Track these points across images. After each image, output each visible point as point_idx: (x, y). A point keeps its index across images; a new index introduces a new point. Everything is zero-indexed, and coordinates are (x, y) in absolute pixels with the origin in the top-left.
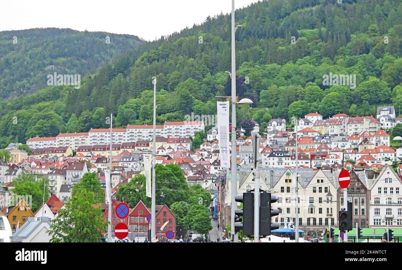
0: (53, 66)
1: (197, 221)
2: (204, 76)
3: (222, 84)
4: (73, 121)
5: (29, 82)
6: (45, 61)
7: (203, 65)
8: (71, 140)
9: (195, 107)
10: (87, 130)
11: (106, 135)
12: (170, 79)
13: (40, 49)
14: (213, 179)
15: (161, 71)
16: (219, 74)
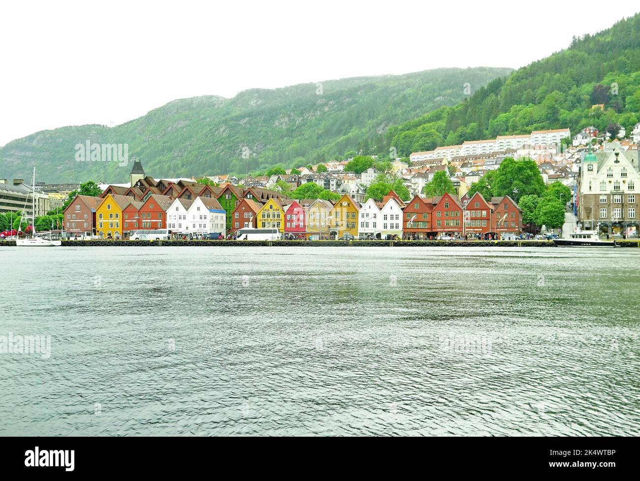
0: (441, 97)
1: (545, 214)
2: (570, 89)
3: (588, 95)
4: (452, 136)
5: (421, 111)
6: (434, 94)
7: (569, 79)
8: (447, 152)
9: (561, 117)
10: (461, 143)
11: (478, 147)
12: (537, 94)
13: (431, 84)
14: (574, 177)
15: (529, 88)
16: (584, 86)
